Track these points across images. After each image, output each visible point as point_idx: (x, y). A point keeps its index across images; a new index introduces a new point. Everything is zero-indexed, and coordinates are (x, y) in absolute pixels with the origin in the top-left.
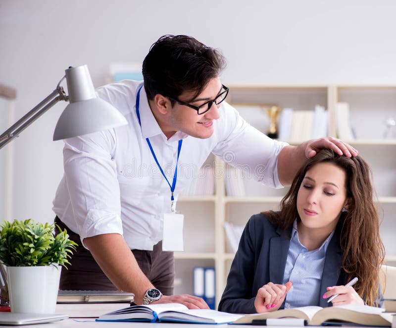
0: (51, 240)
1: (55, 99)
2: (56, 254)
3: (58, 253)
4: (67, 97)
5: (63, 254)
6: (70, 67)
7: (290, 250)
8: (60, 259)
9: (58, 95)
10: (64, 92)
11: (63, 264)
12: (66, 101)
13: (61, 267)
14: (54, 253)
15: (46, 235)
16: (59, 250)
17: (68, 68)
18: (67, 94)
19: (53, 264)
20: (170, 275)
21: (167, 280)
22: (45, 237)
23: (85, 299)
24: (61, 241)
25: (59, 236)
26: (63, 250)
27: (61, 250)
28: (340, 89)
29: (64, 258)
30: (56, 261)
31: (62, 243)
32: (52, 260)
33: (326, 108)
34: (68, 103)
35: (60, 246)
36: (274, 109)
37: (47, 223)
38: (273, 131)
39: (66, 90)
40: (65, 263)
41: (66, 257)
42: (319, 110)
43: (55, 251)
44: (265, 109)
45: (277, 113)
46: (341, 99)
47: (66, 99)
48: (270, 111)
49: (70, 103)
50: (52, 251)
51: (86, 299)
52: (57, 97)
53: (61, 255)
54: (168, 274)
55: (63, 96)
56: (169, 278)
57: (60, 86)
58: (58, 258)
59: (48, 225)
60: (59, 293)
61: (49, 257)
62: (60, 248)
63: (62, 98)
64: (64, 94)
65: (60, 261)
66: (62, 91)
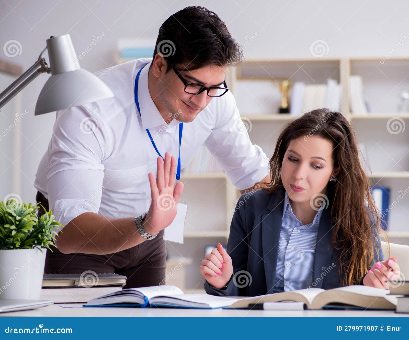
0: (35, 222)
1: (37, 71)
2: (40, 236)
3: (41, 235)
4: (49, 68)
5: (47, 236)
6: (51, 37)
7: (283, 225)
8: (45, 241)
9: (40, 67)
10: (46, 64)
11: (48, 246)
12: (48, 73)
13: (46, 250)
14: (38, 235)
15: (29, 216)
16: (43, 232)
17: (49, 38)
18: (49, 66)
19: (38, 246)
20: (161, 255)
21: (159, 260)
22: (27, 218)
23: (74, 283)
24: (45, 223)
25: (43, 217)
26: (47, 232)
27: (45, 231)
28: (352, 62)
29: (49, 240)
30: (40, 244)
31: (46, 224)
32: (36, 242)
33: (338, 81)
34: (50, 75)
35: (44, 228)
36: (285, 84)
37: (30, 204)
38: (284, 105)
39: (48, 61)
40: (50, 246)
41: (51, 240)
42: (332, 83)
43: (39, 233)
44: (277, 84)
45: (290, 87)
46: (353, 72)
47: (48, 71)
48: (281, 85)
49: (52, 75)
50: (35, 233)
51: (76, 283)
52: (39, 69)
53: (45, 237)
54: (159, 254)
55: (45, 68)
56: (160, 258)
57: (42, 57)
58: (42, 240)
59: (32, 206)
60: (44, 277)
61: (32, 240)
62: (44, 230)
63: (44, 70)
64: (46, 66)
65: (44, 243)
66: (43, 62)
